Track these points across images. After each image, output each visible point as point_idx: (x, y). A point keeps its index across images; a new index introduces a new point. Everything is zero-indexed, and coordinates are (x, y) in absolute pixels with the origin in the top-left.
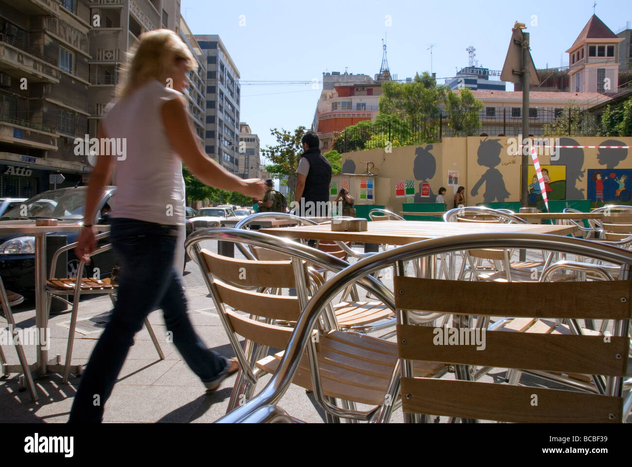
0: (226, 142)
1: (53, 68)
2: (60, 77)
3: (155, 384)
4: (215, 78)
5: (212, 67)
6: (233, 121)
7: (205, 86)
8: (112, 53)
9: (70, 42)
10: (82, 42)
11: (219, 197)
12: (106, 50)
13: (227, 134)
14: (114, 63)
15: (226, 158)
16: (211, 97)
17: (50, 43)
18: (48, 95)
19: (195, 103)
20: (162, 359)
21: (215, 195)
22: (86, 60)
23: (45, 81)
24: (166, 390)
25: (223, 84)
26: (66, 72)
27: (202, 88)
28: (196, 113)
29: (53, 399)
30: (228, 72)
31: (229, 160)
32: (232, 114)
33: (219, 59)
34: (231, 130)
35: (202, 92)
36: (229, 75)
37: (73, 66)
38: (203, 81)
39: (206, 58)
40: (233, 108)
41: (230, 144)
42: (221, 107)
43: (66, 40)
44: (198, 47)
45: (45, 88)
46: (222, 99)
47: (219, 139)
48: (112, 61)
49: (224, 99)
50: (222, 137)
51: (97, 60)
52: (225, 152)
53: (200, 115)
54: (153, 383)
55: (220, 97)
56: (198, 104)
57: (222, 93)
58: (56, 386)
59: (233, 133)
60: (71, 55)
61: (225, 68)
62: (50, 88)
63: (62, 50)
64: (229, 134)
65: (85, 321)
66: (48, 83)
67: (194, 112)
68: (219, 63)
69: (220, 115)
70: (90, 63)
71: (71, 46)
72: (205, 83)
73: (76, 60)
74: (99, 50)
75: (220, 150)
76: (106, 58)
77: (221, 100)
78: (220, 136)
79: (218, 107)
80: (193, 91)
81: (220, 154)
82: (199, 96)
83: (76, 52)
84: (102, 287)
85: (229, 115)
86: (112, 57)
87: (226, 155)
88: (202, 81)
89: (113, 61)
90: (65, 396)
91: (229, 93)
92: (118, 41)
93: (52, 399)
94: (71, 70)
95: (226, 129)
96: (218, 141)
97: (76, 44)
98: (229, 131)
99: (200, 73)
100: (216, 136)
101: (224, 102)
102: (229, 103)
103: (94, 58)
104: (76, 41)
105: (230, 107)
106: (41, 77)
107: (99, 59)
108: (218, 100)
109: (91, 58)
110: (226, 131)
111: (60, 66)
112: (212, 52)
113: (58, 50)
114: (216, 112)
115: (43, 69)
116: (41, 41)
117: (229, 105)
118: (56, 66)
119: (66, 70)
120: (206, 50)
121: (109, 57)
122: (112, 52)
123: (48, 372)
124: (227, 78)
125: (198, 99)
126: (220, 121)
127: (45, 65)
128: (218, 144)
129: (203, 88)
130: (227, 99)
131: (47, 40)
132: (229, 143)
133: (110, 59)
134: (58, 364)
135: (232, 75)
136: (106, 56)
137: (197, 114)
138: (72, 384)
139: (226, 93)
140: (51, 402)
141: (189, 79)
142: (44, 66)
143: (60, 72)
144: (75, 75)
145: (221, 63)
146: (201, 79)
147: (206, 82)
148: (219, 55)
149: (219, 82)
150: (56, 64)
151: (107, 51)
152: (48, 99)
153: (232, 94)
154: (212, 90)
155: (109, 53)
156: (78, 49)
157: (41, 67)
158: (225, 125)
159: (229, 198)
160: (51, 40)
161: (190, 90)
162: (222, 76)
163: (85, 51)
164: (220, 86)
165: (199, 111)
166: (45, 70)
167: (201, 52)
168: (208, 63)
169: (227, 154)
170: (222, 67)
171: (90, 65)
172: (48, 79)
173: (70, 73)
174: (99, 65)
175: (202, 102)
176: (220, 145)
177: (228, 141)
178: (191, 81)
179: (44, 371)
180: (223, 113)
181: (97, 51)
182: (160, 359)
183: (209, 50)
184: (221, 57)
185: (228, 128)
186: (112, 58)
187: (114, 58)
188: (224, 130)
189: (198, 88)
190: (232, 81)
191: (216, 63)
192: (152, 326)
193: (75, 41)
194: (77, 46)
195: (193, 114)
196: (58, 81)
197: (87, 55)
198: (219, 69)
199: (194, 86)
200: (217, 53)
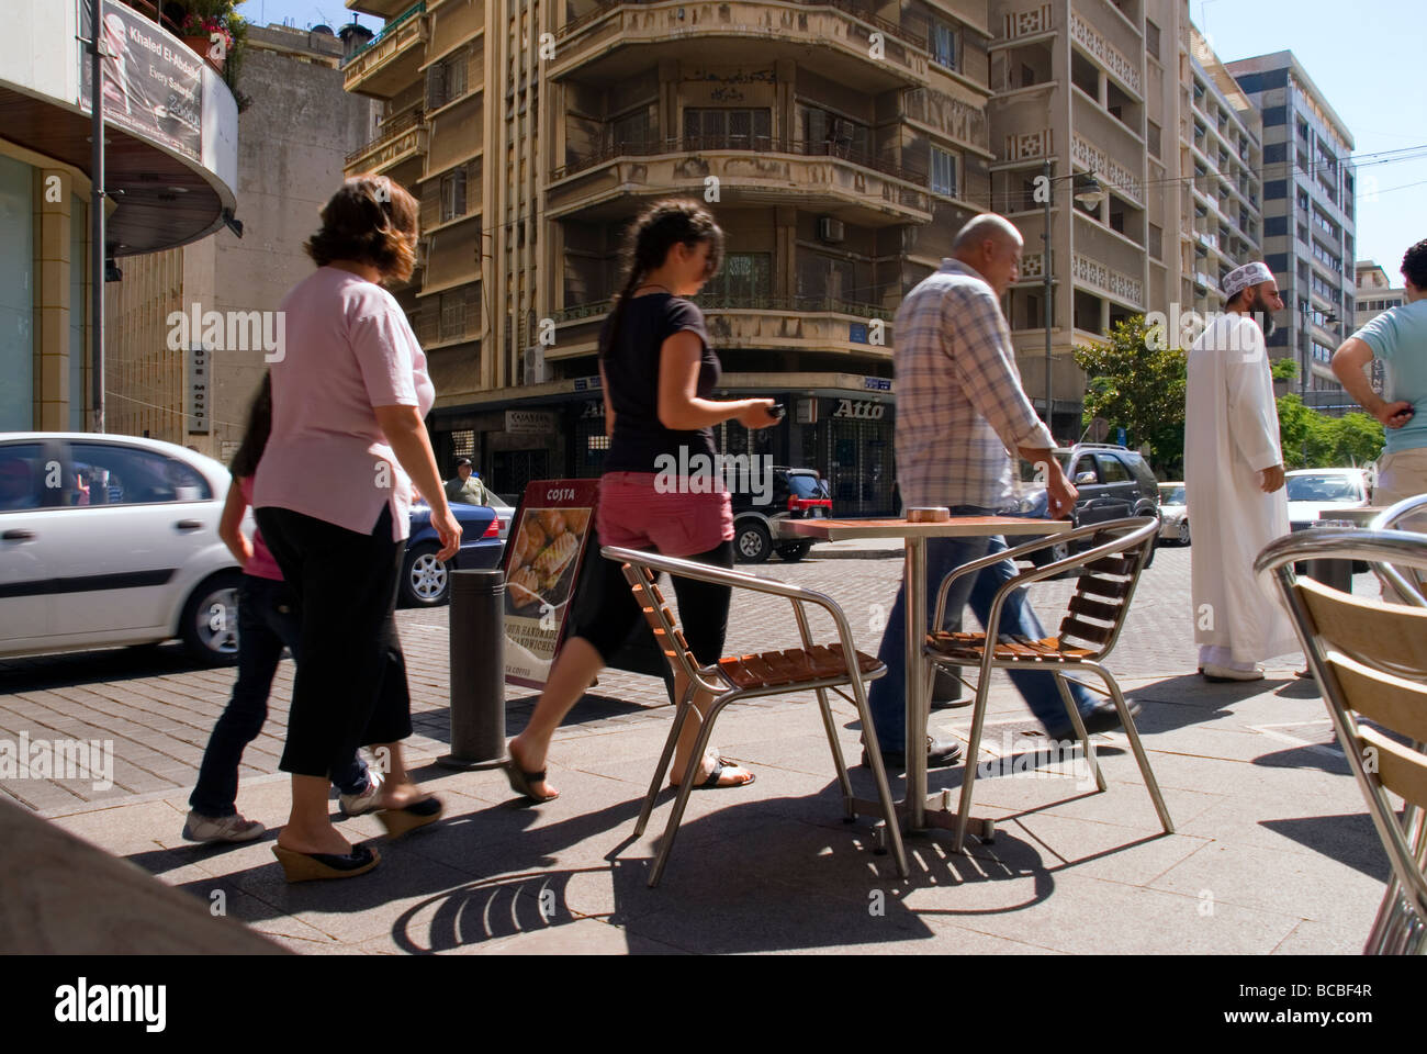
0: (1319, 315)
1: (919, 192)
2: (934, 208)
3: (1153, 886)
4: (1285, 159)
5: (1275, 135)
6: (1338, 260)
7: (1260, 183)
8: (1038, 141)
9: (951, 132)
10: (975, 127)
11: (1302, 453)
12: (1026, 135)
13: (1321, 295)
14: (1042, 161)
15: (1319, 355)
16: (1275, 208)
17: (913, 140)
18: (910, 249)
19: (1236, 229)
20: (1167, 832)
21: (1293, 448)
22: (983, 164)
23: (905, 220)
24: (1179, 904)
25: (1307, 173)
26: (944, 197)
27: (1251, 189)
28: (1238, 252)
29: (936, 879)
30: (1319, 138)
31: (1326, 359)
32: (1332, 244)
33: (1294, 112)
34: (1330, 285)
35: (1253, 199)
36: (1322, 147)
37: (958, 182)
38: (1255, 173)
39: (1258, 113)
40: (1336, 228)
41: (1331, 319)
42: (1303, 231)
43: (943, 129)
44: (1238, 91)
45: (907, 235)
46: (1306, 210)
47: (1301, 308)
48: (1037, 159)
49: (1310, 210)
50: (1307, 302)
51: (1006, 161)
52: (1315, 342)
53: (1248, 254)
54: (1149, 884)
55: (1300, 204)
56: (1243, 228)
57: (1303, 195)
58: (943, 855)
59: (1336, 292)
60: (953, 159)
61: (1309, 129)
62: (915, 231)
63: (936, 152)
64: (1326, 294)
65: (996, 726)
66: (909, 224)
67: (1233, 251)
68: (1294, 120)
69: (1301, 250)
70: (991, 169)
71: (954, 139)
72: (1258, 177)
73: (965, 167)
74: (1009, 139)
75: (1302, 335)
76: (1025, 153)
77: (1302, 212)
78: (1303, 301)
79: (1295, 231)
80: (1228, 200)
81: (1302, 346)
82: (1244, 210)
83: (963, 151)
84: (1039, 656)
85: (1324, 248)
86: (1038, 148)
87: (1319, 348)
88: (1251, 174)
89: (1041, 158)
90: (959, 878)
91: (1325, 192)
92: (1050, 111)
93: (933, 880)
94: (954, 190)
95: (1319, 282)
96: (1297, 316)
97: (962, 135)
98: (1326, 287)
99: (1246, 154)
100: (1292, 303)
101: (1311, 216)
102: (1326, 216)
103: (1001, 157)
104: (962, 129)
105: (1326, 226)
106: (898, 214)
107: (1009, 158)
108: (1295, 213)
109: (994, 157)
110: (1319, 289)
111: (933, 185)
112: (1273, 97)
113: (928, 153)
114: (1289, 244)
115: (900, 197)
116: (896, 140)
117: (1325, 222)
118: (924, 186)
119: (944, 193)
120: (1259, 95)
121: (1031, 151)
122: (1037, 138)
123: (926, 824)
124: (1318, 153)
125: (1242, 218)
126: (1302, 265)
127: (905, 188)
128: (1297, 323)
129: (1253, 189)
130: (1318, 209)
131: (907, 137)
132: (1325, 318)
133: (1034, 153)
134: (945, 810)
135: (1330, 146)
136: (1023, 150)
137: (1241, 253)
138: (974, 857)
139: (1317, 192)
140: (933, 885)
141: (1217, 171)
142: (903, 190)
143: (933, 197)
144: (963, 200)
145: (1298, 121)
146: (1246, 168)
147: (1261, 173)
148: (1294, 101)
149: (1296, 169)
150: (925, 183)
151: (1027, 138)
152: (910, 258)
153: (1332, 194)
154: (1277, 190)
155: (1031, 141)
156: (966, 144)
157: (897, 193)
158: (1315, 274)
159: (1328, 455)
160: (913, 136)
161: (1221, 199)
162: (1303, 151)
163: (982, 145)
164: (1299, 178)
165: (1245, 247)
166: (904, 199)
167: (1246, 103)
168: (1265, 125)
169: (1323, 346)
170: (1303, 129)
171: (991, 173)
172: (910, 216)
173: (953, 196)
174: (1011, 172)
175: (1252, 223)
176: (1303, 324)
177: (1323, 313)
178: (1222, 177)
179: (920, 821)
180: (1307, 244)
181: (1006, 140)
182: (1162, 831)
183: (1265, 92)
184: (1299, 104)
185: (1324, 280)
186: (1037, 151)
187: (1042, 150)
188: (1311, 286)
189: (1242, 192)
190: (1332, 160)
191: (1285, 123)
192: (1147, 753)
193: (959, 130)
194: (965, 139)
195: (1231, 254)
196: (929, 217)
197: (987, 153)
198: (1295, 135)
199: (1232, 187)
200: (1288, 96)
